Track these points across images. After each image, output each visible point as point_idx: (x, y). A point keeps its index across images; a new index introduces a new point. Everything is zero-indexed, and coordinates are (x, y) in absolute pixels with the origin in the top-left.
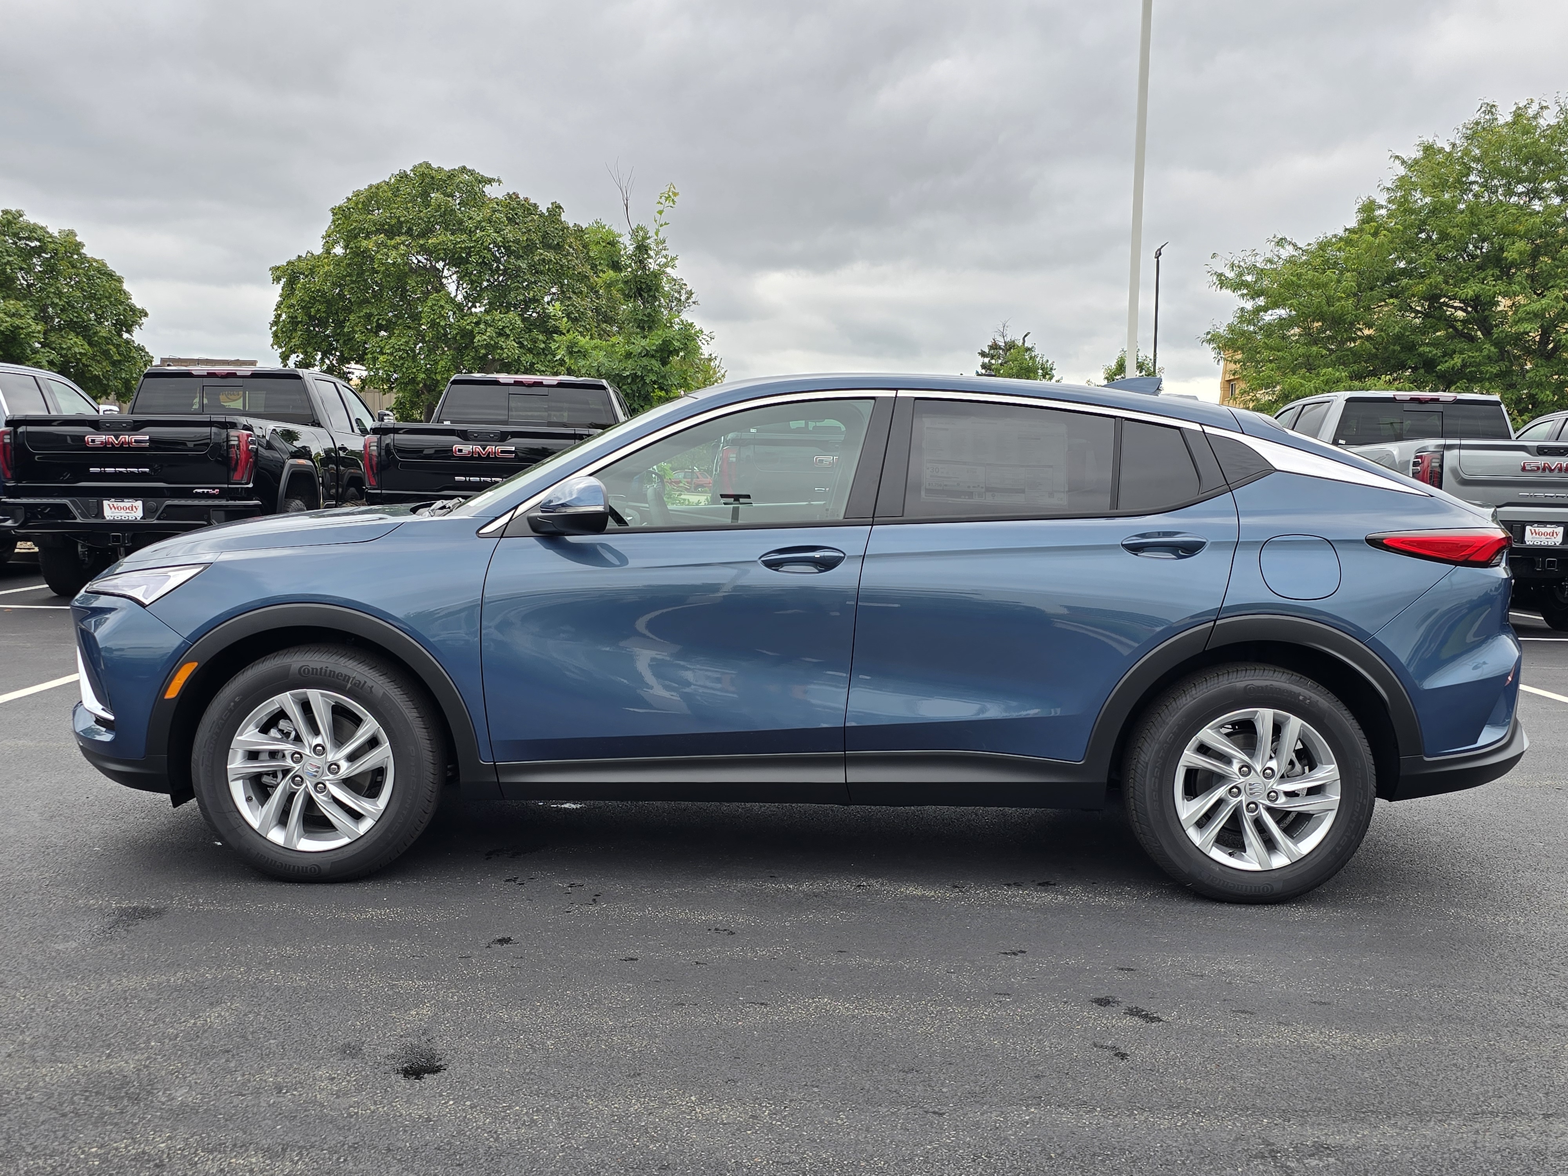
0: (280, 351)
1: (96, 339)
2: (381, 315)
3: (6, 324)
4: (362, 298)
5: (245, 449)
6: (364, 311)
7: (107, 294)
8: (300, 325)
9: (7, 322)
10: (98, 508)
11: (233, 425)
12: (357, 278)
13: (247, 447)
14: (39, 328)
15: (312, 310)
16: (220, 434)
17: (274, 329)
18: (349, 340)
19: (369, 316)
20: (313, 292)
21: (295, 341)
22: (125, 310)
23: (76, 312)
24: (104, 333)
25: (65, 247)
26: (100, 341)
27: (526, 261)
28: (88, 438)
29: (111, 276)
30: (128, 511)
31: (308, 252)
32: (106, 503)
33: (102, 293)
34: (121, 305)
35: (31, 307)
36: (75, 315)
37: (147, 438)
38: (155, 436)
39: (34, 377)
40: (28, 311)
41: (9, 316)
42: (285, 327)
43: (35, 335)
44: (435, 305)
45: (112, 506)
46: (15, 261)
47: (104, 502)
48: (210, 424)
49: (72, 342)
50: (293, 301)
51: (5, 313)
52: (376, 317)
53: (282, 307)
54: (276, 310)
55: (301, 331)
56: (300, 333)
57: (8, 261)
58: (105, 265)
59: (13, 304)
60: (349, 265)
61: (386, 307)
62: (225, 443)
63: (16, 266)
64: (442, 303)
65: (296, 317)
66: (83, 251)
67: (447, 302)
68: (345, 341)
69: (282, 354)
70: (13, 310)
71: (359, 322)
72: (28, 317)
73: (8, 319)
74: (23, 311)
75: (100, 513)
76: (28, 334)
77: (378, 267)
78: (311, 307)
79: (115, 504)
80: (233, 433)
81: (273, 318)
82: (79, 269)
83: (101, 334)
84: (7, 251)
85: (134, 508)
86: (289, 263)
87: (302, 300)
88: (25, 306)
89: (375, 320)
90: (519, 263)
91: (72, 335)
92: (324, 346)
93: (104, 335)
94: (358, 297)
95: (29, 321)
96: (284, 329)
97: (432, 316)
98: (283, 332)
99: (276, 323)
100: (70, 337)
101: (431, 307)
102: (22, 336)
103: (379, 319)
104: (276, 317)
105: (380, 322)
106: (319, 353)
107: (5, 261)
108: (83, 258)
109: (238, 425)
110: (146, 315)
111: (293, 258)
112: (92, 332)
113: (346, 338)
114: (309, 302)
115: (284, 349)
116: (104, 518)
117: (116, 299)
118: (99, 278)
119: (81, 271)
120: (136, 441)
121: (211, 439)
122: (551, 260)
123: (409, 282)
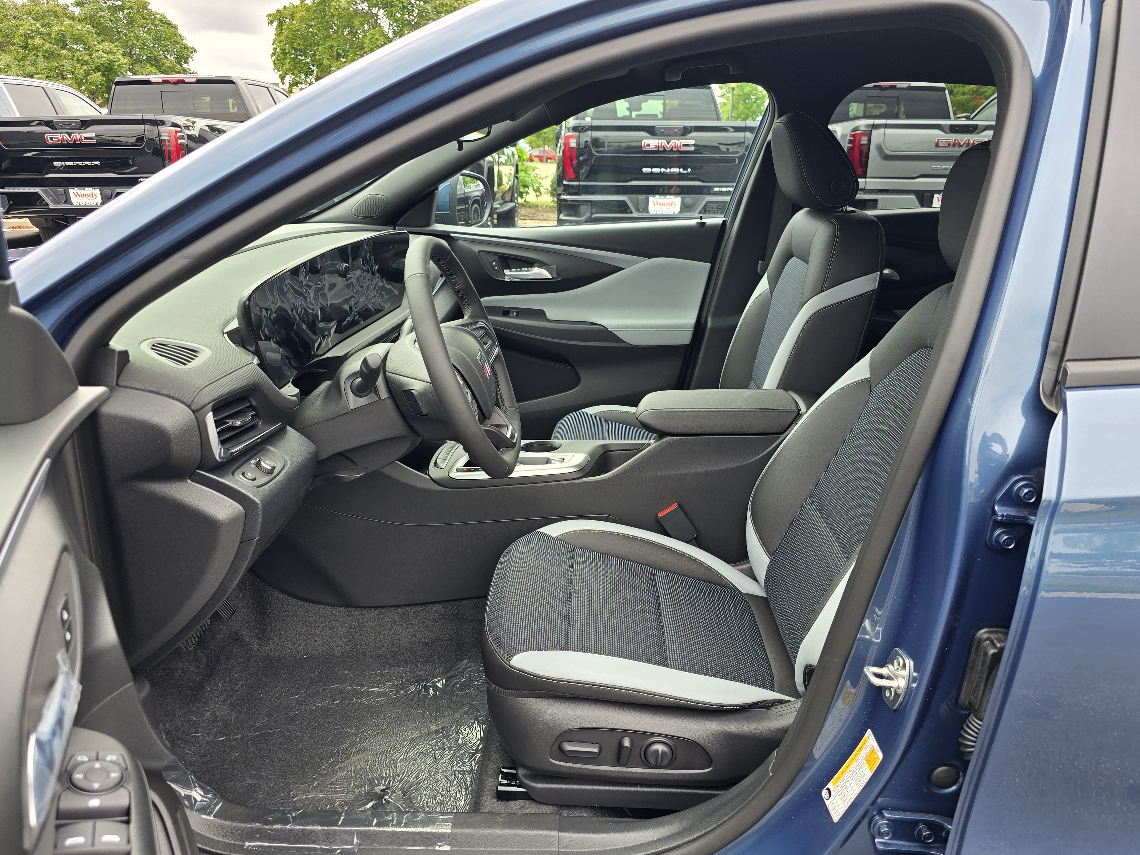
0: (279, 73)
1: (164, 68)
2: (339, 46)
3: (104, 59)
4: (325, 34)
5: (175, 143)
6: (328, 44)
7: (168, 37)
8: (288, 55)
9: (104, 57)
10: (66, 196)
11: (162, 123)
12: (321, 20)
13: (177, 141)
14: (126, 61)
15: (295, 44)
16: (152, 131)
17: (274, 58)
18: (320, 64)
19: (331, 47)
20: (295, 31)
21: (286, 66)
22: (181, 47)
23: (149, 50)
24: (168, 64)
25: (138, 5)
26: (167, 69)
27: (430, 5)
28: (48, 136)
29: (170, 24)
30: (89, 197)
31: (290, 3)
32: (71, 191)
33: (164, 36)
34: (177, 44)
35: (120, 47)
36: (149, 52)
37: (94, 135)
38: (99, 133)
39: (42, 87)
40: (118, 50)
41: (105, 54)
42: (279, 56)
43: (123, 66)
44: (372, 38)
45: (76, 194)
46: (106, 15)
47: (70, 190)
48: (143, 122)
49: (149, 70)
50: (282, 38)
51: (103, 51)
52: (336, 48)
53: (276, 42)
54: (273, 44)
55: (289, 59)
56: (289, 60)
57: (101, 15)
58: (165, 17)
59: (108, 45)
60: (315, 11)
61: (342, 41)
62: (157, 139)
63: (107, 19)
64: (377, 36)
65: (285, 49)
66: (149, 7)
67: (380, 36)
68: (318, 65)
69: (280, 75)
70: (108, 49)
71: (325, 52)
72: (118, 54)
73: (105, 55)
74: (115, 50)
75: (68, 201)
76: (119, 66)
77: (334, 11)
78: (294, 42)
79: (79, 192)
80: (161, 128)
81: (272, 51)
82: (148, 19)
83: (166, 65)
84: (100, 8)
85: (94, 195)
86: (278, 11)
87: (287, 37)
88: (115, 46)
89: (335, 50)
90: (426, 6)
91: (148, 66)
92: (305, 69)
93: (169, 65)
94: (323, 34)
95: (119, 56)
96: (279, 58)
97: (371, 46)
98: (278, 60)
99: (274, 54)
100: (147, 67)
101: (370, 40)
102: (116, 67)
103: (337, 49)
104: (274, 50)
105: (338, 51)
106: (304, 74)
107: (99, 15)
108: (150, 13)
109: (166, 123)
110: (195, 51)
111: (281, 7)
112: (161, 63)
113: (318, 63)
114: (292, 38)
115: (281, 72)
116: (71, 204)
117: (174, 41)
118: (162, 26)
119: (149, 21)
120: (86, 138)
121: (145, 135)
122: (447, 4)
123: (355, 22)
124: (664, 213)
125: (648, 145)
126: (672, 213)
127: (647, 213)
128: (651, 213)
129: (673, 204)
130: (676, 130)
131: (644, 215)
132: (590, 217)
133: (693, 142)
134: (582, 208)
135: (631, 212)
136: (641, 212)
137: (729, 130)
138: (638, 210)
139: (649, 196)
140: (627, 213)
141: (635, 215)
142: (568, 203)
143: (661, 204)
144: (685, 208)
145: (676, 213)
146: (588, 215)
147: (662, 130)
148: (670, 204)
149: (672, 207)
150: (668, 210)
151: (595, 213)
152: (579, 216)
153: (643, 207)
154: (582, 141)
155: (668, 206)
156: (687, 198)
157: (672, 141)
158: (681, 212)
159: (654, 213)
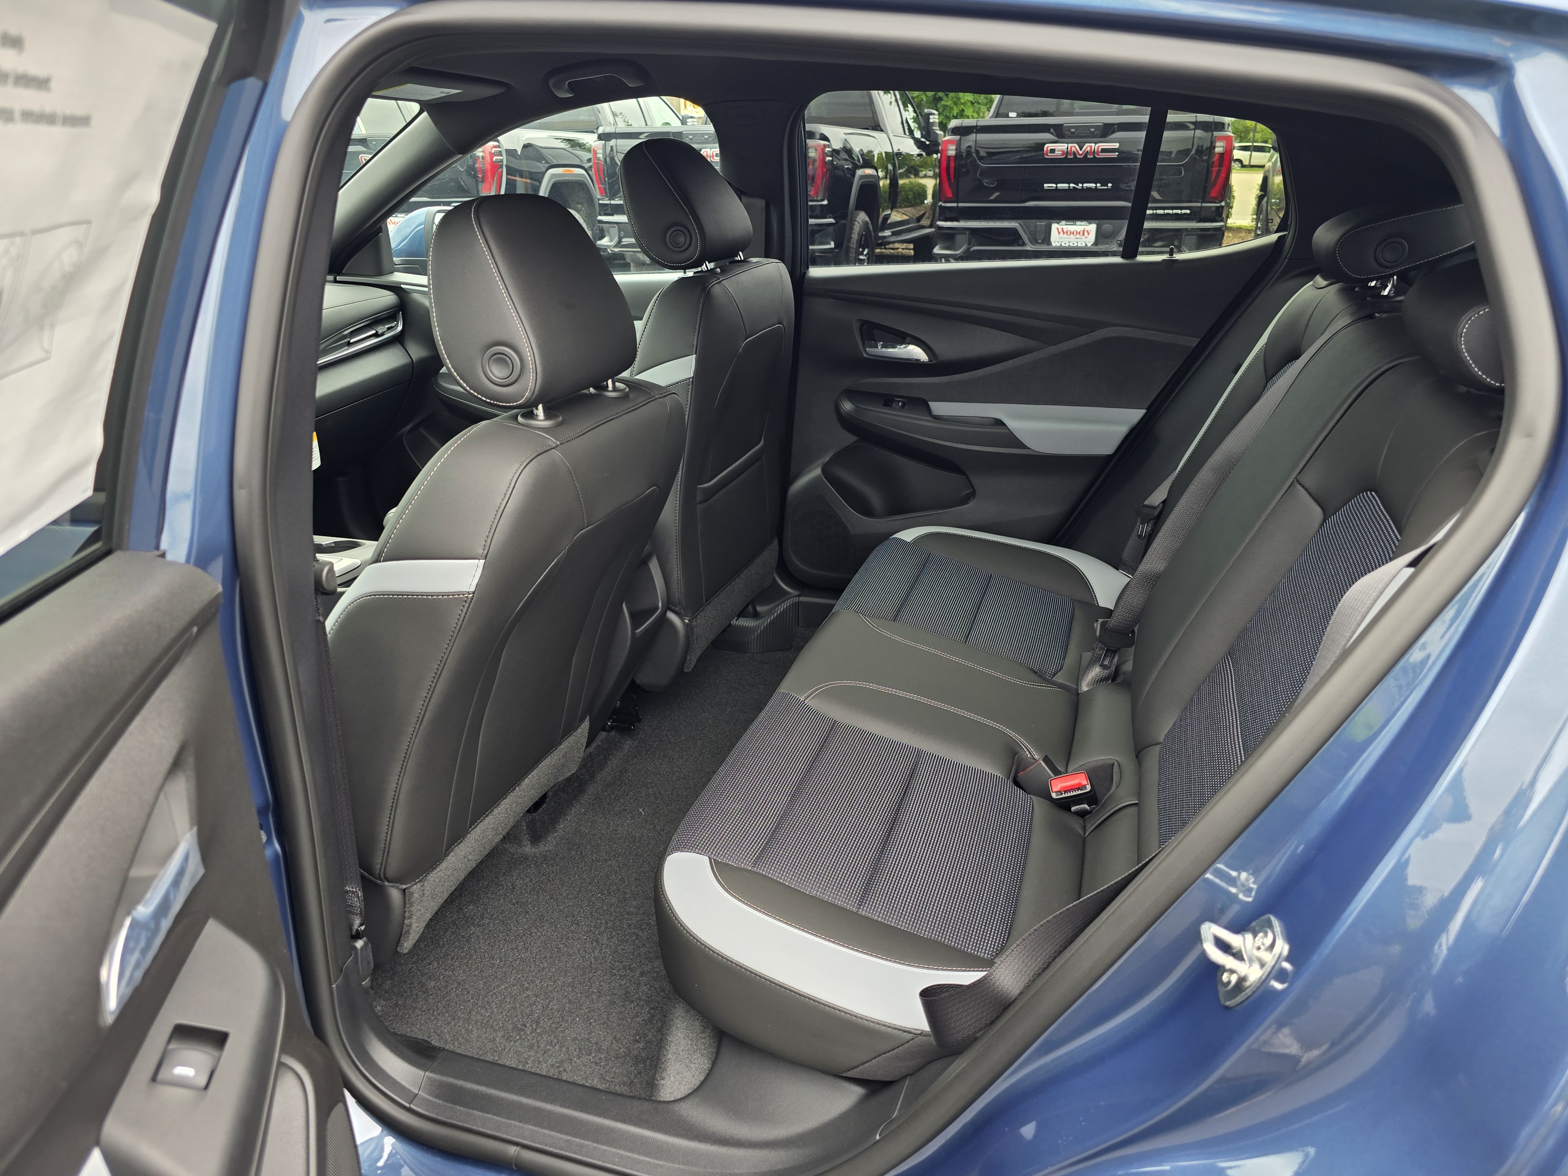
124: (1071, 245)
125: (1053, 151)
126: (1084, 245)
127: (1048, 245)
128: (1054, 244)
129: (1086, 233)
130: (1092, 130)
131: (1044, 248)
132: (968, 249)
133: (1116, 145)
134: (959, 238)
135: (1024, 244)
136: (1039, 243)
137: (1189, 127)
138: (1034, 241)
139: (1052, 221)
140: (1019, 245)
141: (1029, 247)
142: (944, 231)
143: (1069, 233)
144: (1100, 236)
145: (1089, 245)
146: (965, 247)
147: (1073, 130)
148: (1082, 233)
149: (1084, 237)
150: (1077, 240)
151: (974, 245)
152: (955, 250)
153: (1042, 238)
154: (964, 147)
155: (1078, 236)
156: (1106, 224)
157: (1087, 145)
158: (1096, 243)
159: (1058, 245)
